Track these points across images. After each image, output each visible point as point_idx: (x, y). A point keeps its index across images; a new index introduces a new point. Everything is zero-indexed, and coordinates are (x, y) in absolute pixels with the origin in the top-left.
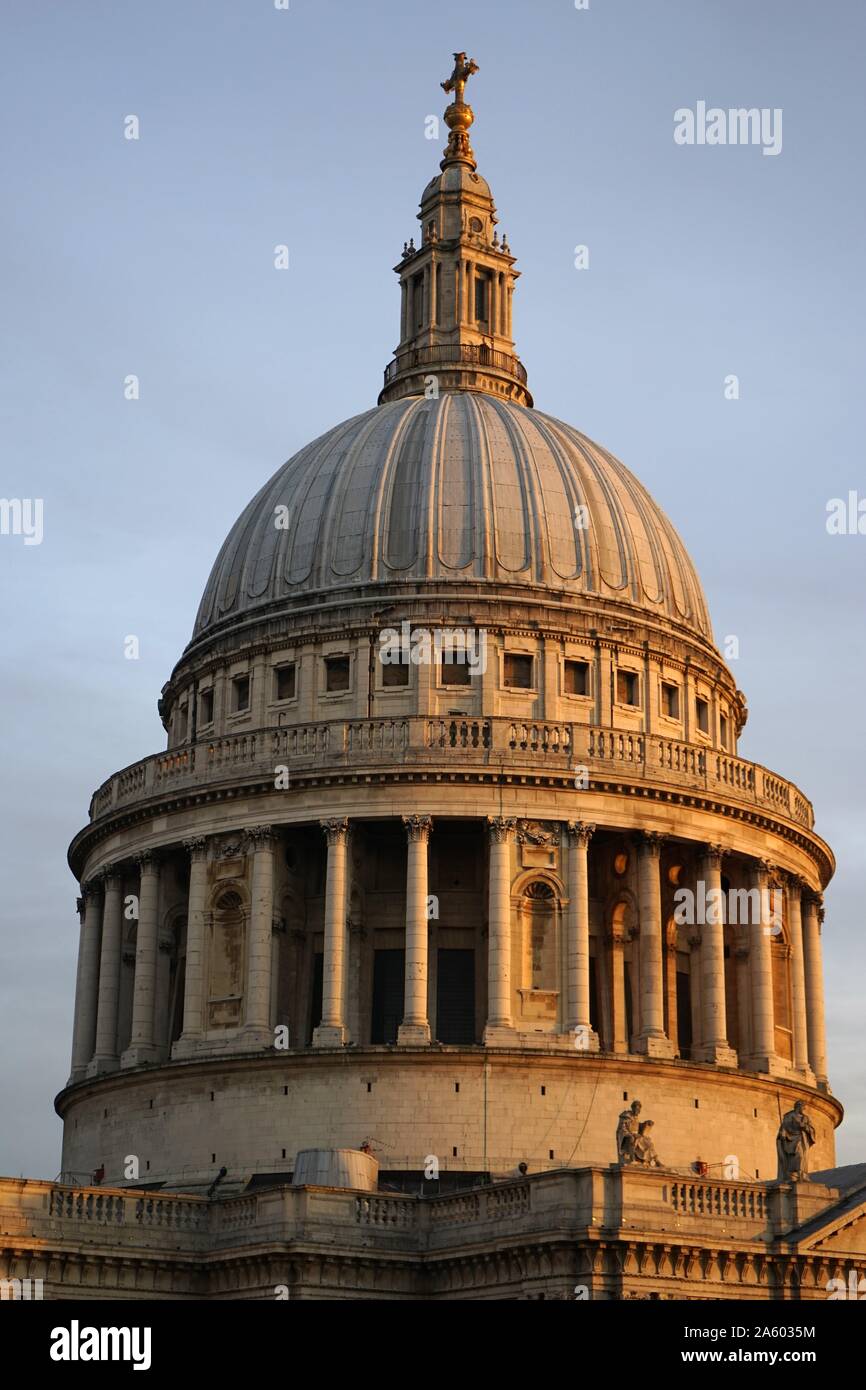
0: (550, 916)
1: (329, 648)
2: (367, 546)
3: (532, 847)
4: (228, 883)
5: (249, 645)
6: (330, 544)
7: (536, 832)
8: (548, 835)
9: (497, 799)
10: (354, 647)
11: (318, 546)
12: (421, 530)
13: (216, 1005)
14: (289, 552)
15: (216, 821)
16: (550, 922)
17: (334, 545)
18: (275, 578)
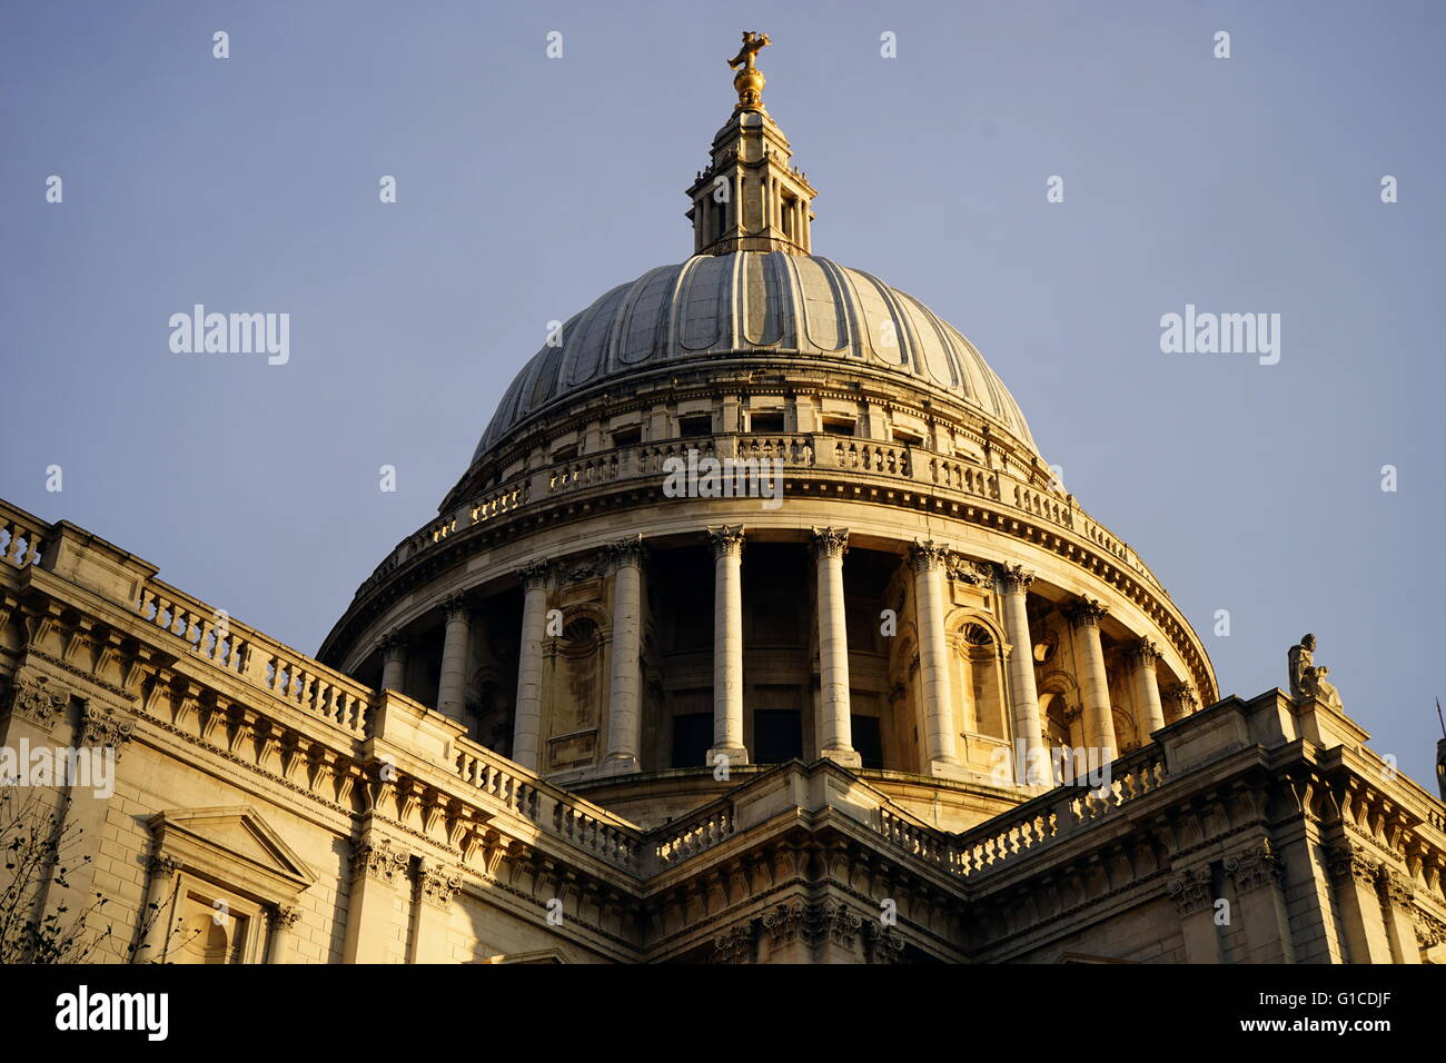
0: (988, 665)
1: (684, 408)
2: (724, 326)
3: (966, 586)
4: (579, 609)
5: (584, 408)
6: (678, 325)
7: (968, 570)
8: (981, 576)
9: (924, 524)
10: (716, 406)
11: (662, 327)
12: (786, 314)
13: (556, 744)
14: (624, 338)
15: (563, 542)
16: (989, 671)
17: (683, 326)
18: (607, 360)
